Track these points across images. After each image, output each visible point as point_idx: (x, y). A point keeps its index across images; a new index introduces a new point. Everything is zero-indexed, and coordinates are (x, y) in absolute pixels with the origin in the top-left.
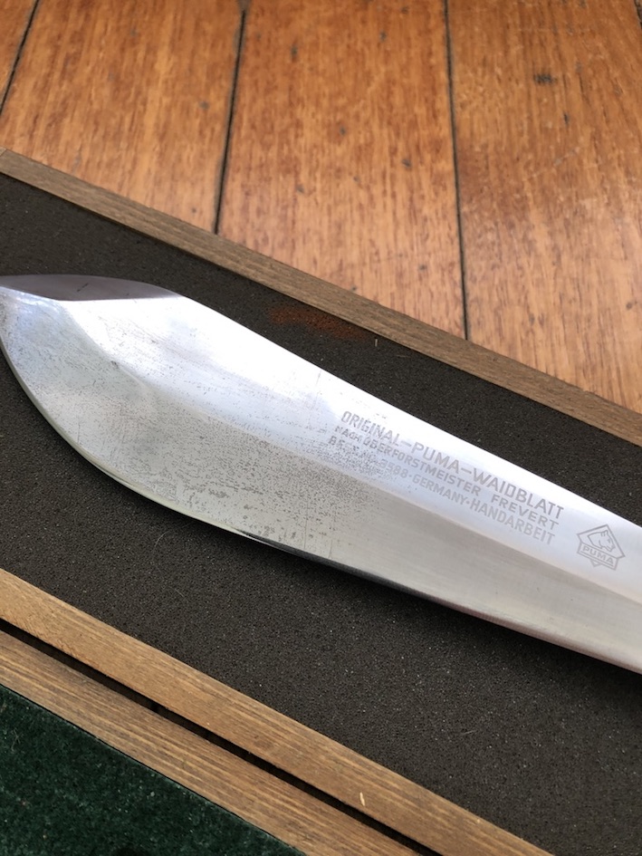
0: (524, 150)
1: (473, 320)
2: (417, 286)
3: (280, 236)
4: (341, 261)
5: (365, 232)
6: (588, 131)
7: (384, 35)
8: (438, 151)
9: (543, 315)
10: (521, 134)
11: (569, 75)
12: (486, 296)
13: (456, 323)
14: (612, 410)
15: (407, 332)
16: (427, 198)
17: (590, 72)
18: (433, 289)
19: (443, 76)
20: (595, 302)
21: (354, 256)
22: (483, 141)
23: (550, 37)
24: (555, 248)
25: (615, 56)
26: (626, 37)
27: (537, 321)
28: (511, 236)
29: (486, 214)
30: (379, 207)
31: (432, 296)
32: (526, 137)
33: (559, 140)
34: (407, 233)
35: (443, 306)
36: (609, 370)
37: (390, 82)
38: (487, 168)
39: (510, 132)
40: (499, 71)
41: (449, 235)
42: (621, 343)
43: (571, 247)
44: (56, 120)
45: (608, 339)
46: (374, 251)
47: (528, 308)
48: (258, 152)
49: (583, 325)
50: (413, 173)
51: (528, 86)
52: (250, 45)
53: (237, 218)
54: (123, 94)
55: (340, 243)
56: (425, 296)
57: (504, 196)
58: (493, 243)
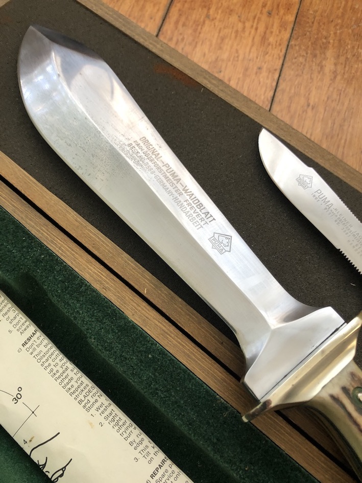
0: (337, 17)
1: (276, 99)
2: (253, 77)
4: (218, 57)
5: (235, 45)
8: (288, 9)
9: (315, 104)
10: (338, 8)
12: (288, 89)
13: (267, 99)
14: (311, 145)
15: (219, 88)
16: (274, 34)
18: (261, 80)
20: (346, 104)
21: (225, 56)
22: (316, 8)
24: (335, 72)
27: (310, 107)
28: (312, 61)
29: (303, 48)
30: (247, 33)
31: (260, 83)
32: (341, 10)
33: (359, 15)
34: (257, 49)
35: (264, 89)
36: (341, 138)
38: (313, 23)
39: (333, 6)
41: (279, 54)
42: (353, 127)
43: (344, 73)
45: (346, 124)
46: (236, 55)
47: (309, 99)
49: (335, 114)
50: (271, 19)
55: (220, 48)
56: (256, 83)
57: (317, 39)
58: (301, 63)
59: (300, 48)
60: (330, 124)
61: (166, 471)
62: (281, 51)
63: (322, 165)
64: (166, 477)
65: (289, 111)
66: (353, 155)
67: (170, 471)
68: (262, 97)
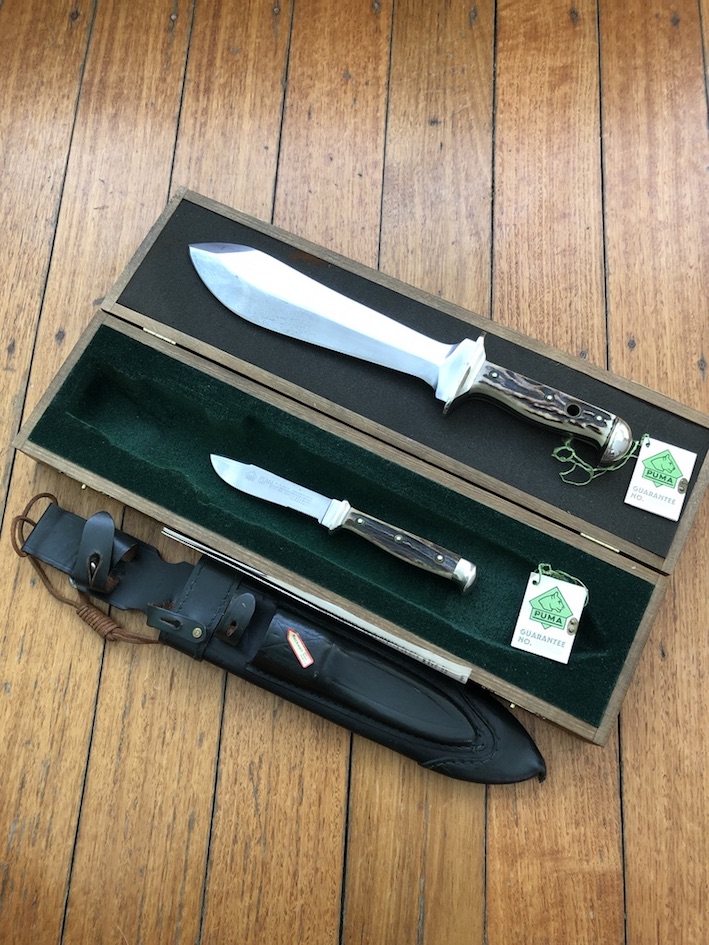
0: (418, 165)
2: (359, 237)
3: (301, 216)
4: (327, 227)
5: (338, 211)
6: (452, 151)
7: (355, 100)
8: (375, 167)
9: (413, 249)
10: (417, 155)
11: (448, 119)
12: (389, 240)
13: (374, 260)
16: (368, 193)
17: (458, 116)
18: (367, 239)
19: (383, 123)
20: (438, 242)
21: (333, 224)
22: (398, 160)
23: (441, 96)
24: (424, 216)
25: (474, 106)
26: (482, 92)
27: (410, 252)
28: (404, 211)
29: (395, 200)
30: (346, 199)
32: (419, 157)
33: (436, 158)
34: (357, 211)
36: (438, 274)
37: (356, 129)
38: (398, 175)
39: (412, 154)
40: (411, 119)
41: (376, 212)
42: (446, 261)
43: (431, 215)
44: (199, 160)
45: (440, 259)
46: (342, 221)
47: (407, 246)
48: (292, 173)
49: (431, 252)
50: (363, 180)
51: (425, 127)
52: (288, 111)
53: (282, 208)
54: (228, 144)
55: (327, 218)
56: (363, 241)
57: (404, 190)
58: (396, 215)
59: (392, 201)
60: (427, 263)
62: (377, 208)
65: (394, 260)
66: (449, 284)
68: (370, 253)
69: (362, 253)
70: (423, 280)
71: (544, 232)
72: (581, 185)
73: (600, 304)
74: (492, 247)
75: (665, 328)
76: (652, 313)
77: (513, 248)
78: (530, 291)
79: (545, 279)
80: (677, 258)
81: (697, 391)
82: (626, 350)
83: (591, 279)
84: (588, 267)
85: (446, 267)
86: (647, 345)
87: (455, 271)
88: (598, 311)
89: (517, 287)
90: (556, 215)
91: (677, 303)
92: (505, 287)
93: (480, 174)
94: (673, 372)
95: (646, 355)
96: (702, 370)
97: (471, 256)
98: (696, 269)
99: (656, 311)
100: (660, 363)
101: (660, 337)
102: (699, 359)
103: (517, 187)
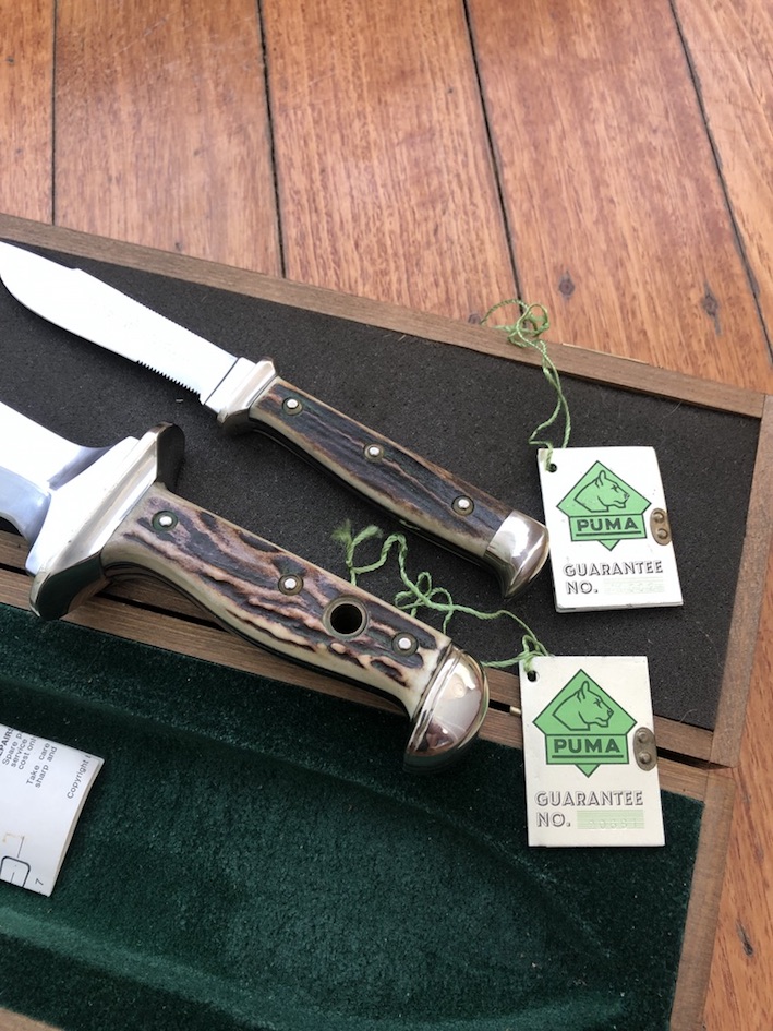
59: (73, 95)
60: (149, 196)
61: (15, 744)
62: (45, 112)
63: (101, 259)
64: (16, 751)
65: (84, 200)
66: (195, 228)
67: (19, 741)
68: (37, 194)
69: (19, 195)
70: (142, 228)
71: (369, 109)
72: (427, 18)
73: (493, 222)
74: (273, 151)
75: (625, 246)
76: (596, 223)
77: (313, 145)
78: (355, 218)
79: (381, 191)
80: (625, 119)
81: (710, 358)
82: (557, 298)
83: (470, 179)
84: (460, 158)
85: (186, 198)
86: (598, 284)
87: (204, 203)
88: (492, 234)
89: (329, 215)
90: (386, 77)
91: (642, 200)
92: (306, 219)
93: (236, 28)
94: (656, 326)
95: (598, 302)
96: (712, 314)
97: (234, 174)
98: (665, 133)
99: (604, 219)
100: (628, 312)
101: (620, 264)
102: (703, 294)
103: (309, 40)
